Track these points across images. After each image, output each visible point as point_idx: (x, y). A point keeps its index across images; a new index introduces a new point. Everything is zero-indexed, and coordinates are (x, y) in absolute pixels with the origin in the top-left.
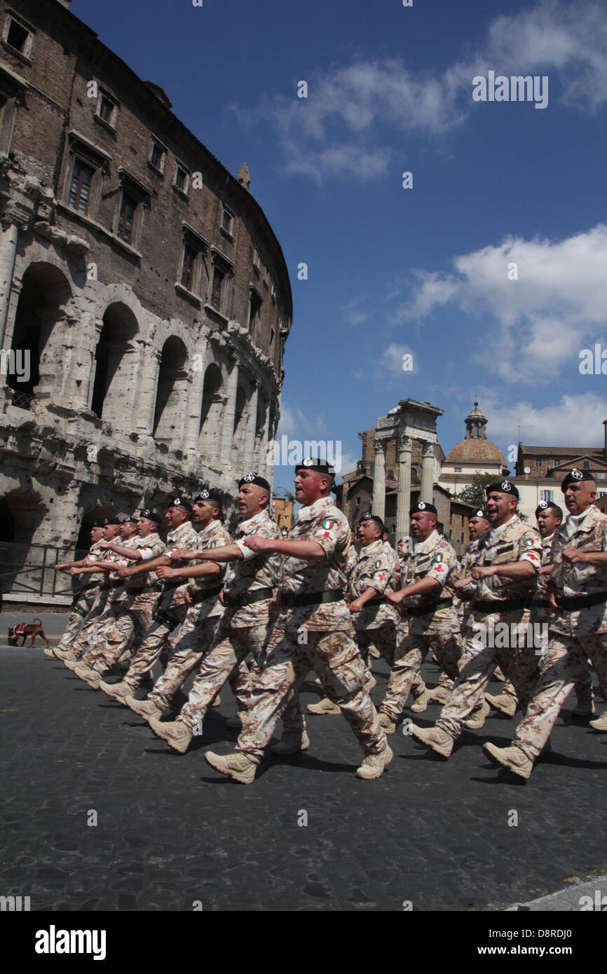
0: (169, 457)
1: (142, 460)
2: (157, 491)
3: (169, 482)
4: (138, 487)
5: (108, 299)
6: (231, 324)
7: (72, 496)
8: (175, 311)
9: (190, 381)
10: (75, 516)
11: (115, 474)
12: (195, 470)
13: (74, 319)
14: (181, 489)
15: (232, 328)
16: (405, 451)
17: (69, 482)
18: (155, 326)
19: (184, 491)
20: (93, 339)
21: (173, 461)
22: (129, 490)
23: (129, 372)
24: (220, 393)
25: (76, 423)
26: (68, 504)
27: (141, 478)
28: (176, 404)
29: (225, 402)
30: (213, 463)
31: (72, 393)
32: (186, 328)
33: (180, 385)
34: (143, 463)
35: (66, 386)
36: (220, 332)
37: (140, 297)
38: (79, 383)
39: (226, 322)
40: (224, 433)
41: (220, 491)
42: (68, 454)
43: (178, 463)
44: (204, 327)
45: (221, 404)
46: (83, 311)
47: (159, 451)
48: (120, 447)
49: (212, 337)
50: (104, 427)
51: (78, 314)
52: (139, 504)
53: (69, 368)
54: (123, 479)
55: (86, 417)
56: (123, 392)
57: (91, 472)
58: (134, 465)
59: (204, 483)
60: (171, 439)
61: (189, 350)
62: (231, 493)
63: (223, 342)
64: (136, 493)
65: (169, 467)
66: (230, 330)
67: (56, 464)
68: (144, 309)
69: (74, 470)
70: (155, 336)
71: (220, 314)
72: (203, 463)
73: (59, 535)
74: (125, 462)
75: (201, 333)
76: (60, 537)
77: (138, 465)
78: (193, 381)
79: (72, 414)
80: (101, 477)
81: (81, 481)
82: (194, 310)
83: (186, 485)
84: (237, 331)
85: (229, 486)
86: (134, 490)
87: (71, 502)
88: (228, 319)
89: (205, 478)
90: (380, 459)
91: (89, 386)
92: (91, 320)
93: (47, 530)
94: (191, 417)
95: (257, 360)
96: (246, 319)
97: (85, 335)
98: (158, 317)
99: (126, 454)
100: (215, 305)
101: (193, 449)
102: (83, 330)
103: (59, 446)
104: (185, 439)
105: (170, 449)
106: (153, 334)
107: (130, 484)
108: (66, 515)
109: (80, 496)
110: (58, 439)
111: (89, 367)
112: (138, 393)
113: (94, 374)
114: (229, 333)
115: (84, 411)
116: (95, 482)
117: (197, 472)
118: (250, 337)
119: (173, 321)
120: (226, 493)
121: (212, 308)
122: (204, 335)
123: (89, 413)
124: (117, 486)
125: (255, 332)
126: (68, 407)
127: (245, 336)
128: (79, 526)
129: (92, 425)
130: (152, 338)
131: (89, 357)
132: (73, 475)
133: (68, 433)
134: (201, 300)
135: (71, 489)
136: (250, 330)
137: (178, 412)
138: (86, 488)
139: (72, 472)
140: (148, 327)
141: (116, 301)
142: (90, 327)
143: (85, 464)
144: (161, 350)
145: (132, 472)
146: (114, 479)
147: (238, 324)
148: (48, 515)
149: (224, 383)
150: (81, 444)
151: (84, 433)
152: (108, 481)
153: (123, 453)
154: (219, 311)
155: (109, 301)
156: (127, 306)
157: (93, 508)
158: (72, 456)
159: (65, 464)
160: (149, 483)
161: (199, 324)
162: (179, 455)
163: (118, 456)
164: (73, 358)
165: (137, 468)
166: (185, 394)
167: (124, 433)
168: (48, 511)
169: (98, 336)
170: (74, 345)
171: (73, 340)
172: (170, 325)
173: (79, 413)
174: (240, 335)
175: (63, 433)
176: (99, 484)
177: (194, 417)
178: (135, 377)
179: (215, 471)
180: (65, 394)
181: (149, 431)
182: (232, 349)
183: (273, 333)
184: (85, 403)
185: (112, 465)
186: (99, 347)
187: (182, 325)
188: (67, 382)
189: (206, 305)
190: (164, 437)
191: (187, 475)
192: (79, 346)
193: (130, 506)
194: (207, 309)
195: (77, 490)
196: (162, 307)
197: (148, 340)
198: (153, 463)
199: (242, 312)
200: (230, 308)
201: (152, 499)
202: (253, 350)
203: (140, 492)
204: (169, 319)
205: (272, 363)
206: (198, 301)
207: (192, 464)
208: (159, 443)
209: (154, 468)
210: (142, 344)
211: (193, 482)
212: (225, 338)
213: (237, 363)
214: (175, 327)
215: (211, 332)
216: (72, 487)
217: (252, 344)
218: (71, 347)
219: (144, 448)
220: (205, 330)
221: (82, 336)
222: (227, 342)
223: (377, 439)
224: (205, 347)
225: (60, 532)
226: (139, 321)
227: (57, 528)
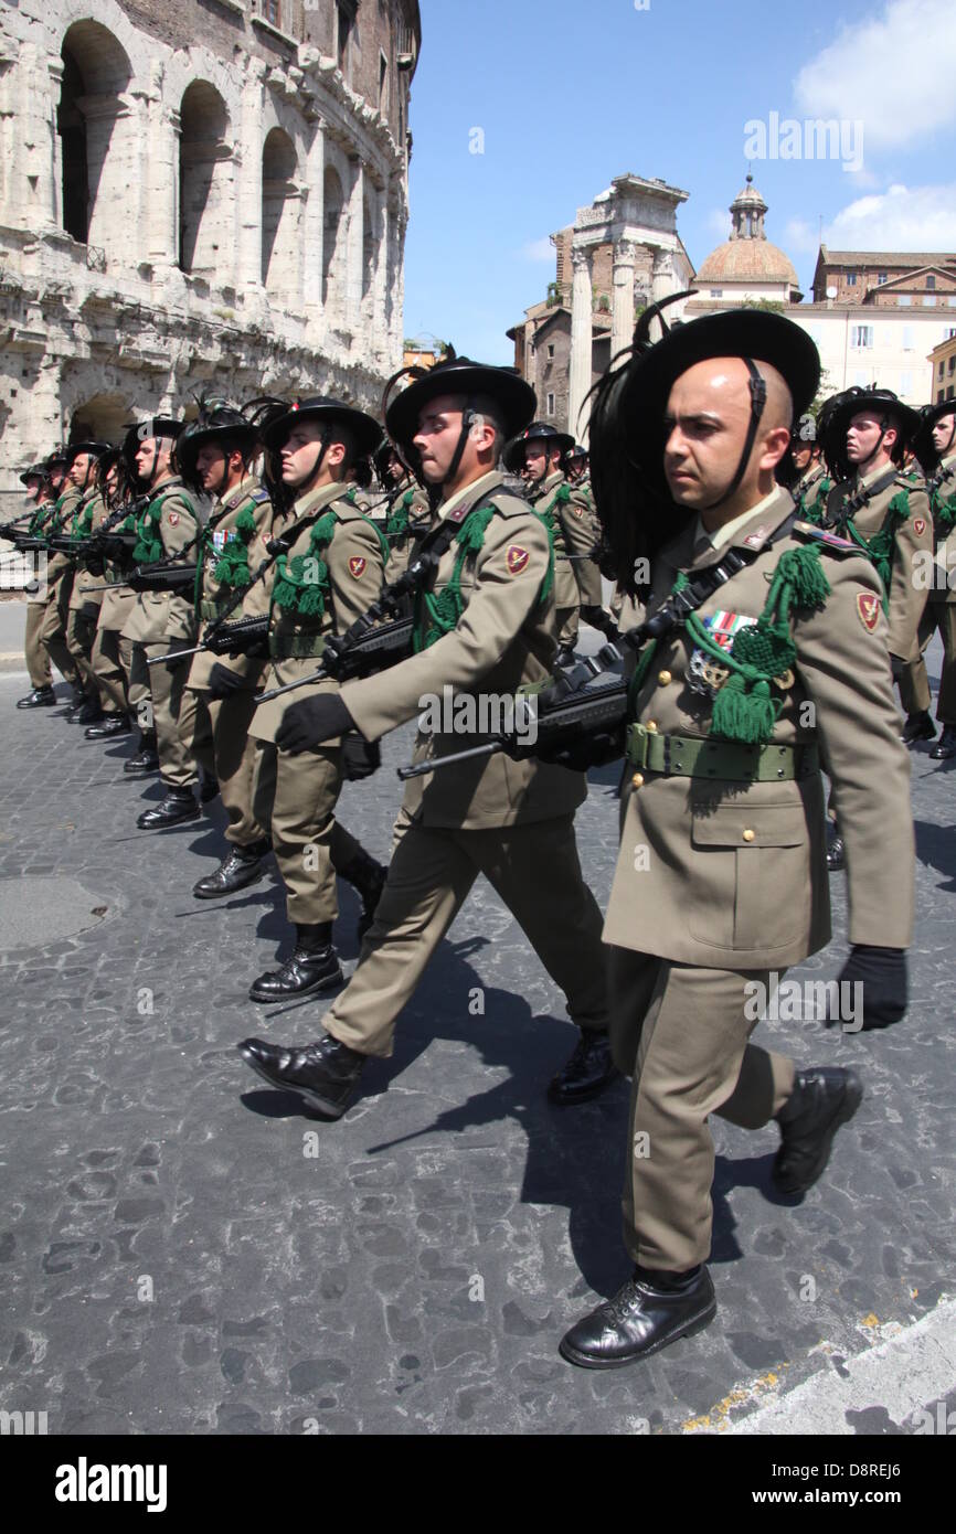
0: (212, 301)
1: (163, 311)
2: (194, 361)
3: (215, 343)
4: (162, 356)
5: (66, 15)
6: (304, 52)
7: (48, 381)
8: (197, 32)
9: (237, 163)
10: (56, 416)
11: (118, 337)
12: (259, 319)
13: (7, 57)
14: (238, 354)
15: (306, 60)
16: (624, 266)
17: (40, 359)
18: (162, 64)
19: (243, 357)
20: (48, 96)
21: (220, 306)
22: (145, 363)
23: (124, 155)
24: (295, 181)
25: (37, 254)
26: (43, 397)
27: (165, 342)
28: (217, 206)
29: (304, 197)
30: (291, 307)
31: (24, 201)
32: (221, 64)
33: (222, 170)
34: (166, 314)
35: (11, 188)
36: (285, 66)
37: (127, 8)
38: (33, 180)
39: (293, 49)
40: (307, 250)
41: (306, 353)
42: (31, 313)
43: (227, 310)
44: (254, 60)
45: (298, 200)
46: (21, 42)
47: (192, 291)
48: (123, 290)
49: (271, 78)
50: (93, 257)
51: (12, 48)
52: (166, 386)
53: (12, 155)
54: (134, 346)
55: (54, 242)
56: (119, 191)
57: (74, 339)
58: (150, 319)
59: (276, 341)
60: (214, 269)
61: (230, 105)
62: (326, 354)
63: (291, 87)
64: (157, 367)
65: (212, 318)
66: (302, 63)
67: (12, 330)
68: (136, 30)
69: (44, 337)
70: (164, 82)
71: (281, 32)
72: (272, 306)
73: (35, 450)
74: (133, 317)
75: (250, 70)
76: (36, 454)
77: (157, 319)
78: (243, 161)
79: (29, 238)
80: (93, 345)
81: (59, 356)
82: (231, 28)
83: (245, 346)
84: (316, 65)
85: (321, 342)
86: (154, 362)
87: (47, 393)
88: (297, 42)
89: (278, 333)
90: (582, 282)
91: (54, 185)
92: (39, 58)
93: (13, 444)
94: (246, 227)
95: (355, 113)
96: (331, 41)
97: (33, 88)
98: (165, 46)
99: (135, 302)
100: (272, 16)
101: (254, 283)
102: (27, 79)
103: (12, 299)
104: (237, 266)
105: (213, 287)
106: (161, 79)
107: (146, 353)
108: (41, 416)
109: (62, 380)
110: (9, 286)
111: (49, 150)
112: (145, 192)
113: (59, 161)
114: (303, 69)
115: (48, 232)
116: (85, 353)
117: (263, 324)
118: (339, 74)
119: (191, 49)
120: (317, 355)
121: (266, 23)
122: (254, 76)
123: (59, 235)
124: (124, 360)
125: (350, 63)
126: (21, 227)
127: (330, 72)
128: (68, 431)
129: (68, 257)
130: (160, 86)
131: (46, 130)
132: (44, 347)
133: (27, 272)
134: (243, 7)
135: (44, 371)
136: (341, 62)
137: (221, 221)
138: (70, 366)
139: (42, 343)
140: (149, 66)
141: (81, 17)
142: (39, 71)
143: (63, 327)
144: (178, 108)
145: (148, 331)
146: (118, 347)
147: (316, 51)
148: (11, 419)
149: (300, 162)
150: (52, 292)
151: (54, 271)
152: (108, 352)
153: (127, 300)
154: (279, 27)
155: (68, 19)
156: (103, 26)
157: (87, 400)
158: (39, 313)
159: (29, 329)
160: (179, 349)
161: (243, 55)
162: (229, 295)
163: (120, 307)
164: (16, 134)
165: (155, 325)
166: (231, 186)
167: (128, 265)
168: (10, 411)
169: (58, 89)
170: (16, 111)
171: (11, 99)
172: (190, 58)
173: (41, 237)
174: (324, 72)
175: (15, 274)
176: (92, 357)
177: (251, 227)
178: (136, 161)
179: (295, 317)
180: (12, 202)
181: (174, 257)
182: (309, 99)
183: (383, 64)
184: (51, 217)
185: (112, 323)
186: (62, 110)
187: (213, 59)
188: (13, 181)
189: (258, 16)
190: (203, 266)
191: (245, 329)
192: (25, 110)
193: (151, 390)
194: (256, 24)
195: (56, 371)
196: (170, 25)
197: (152, 92)
198: (181, 313)
199: (321, 26)
200: (298, 21)
201: (188, 374)
202: (349, 98)
203: (166, 365)
204: (186, 49)
205: (384, 121)
206: (239, 9)
207: (252, 309)
208: (191, 278)
209: (185, 321)
210: (142, 100)
211: (256, 340)
212: (294, 78)
213: (321, 124)
214: (201, 63)
215: (269, 69)
216: (46, 368)
217: (347, 88)
218: (11, 115)
219: (165, 287)
220: (257, 65)
221: (26, 90)
222: (299, 86)
223: (576, 246)
224: (259, 97)
225: (36, 445)
226: (130, 56)
227: (29, 439)
